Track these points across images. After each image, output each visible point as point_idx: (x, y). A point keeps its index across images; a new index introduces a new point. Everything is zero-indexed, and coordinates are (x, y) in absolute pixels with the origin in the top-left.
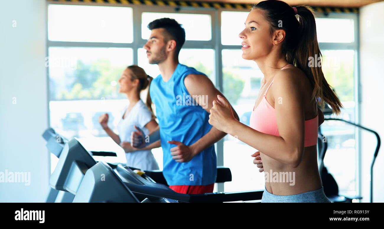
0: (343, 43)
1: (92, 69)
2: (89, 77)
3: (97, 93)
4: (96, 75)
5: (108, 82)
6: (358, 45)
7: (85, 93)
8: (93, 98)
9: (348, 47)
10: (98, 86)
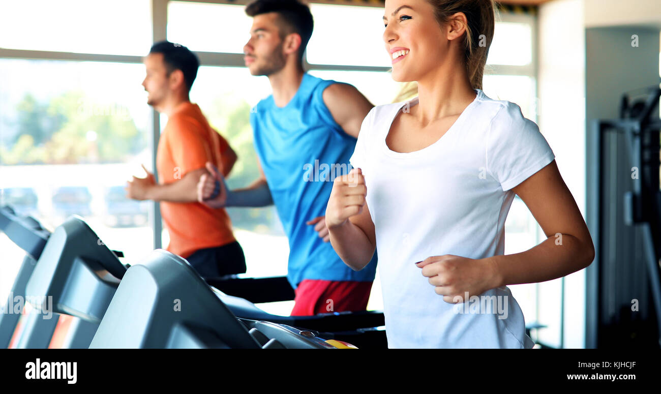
0: (512, 66)
1: (52, 111)
2: (45, 124)
3: (60, 153)
4: (59, 121)
5: (80, 134)
6: (536, 69)
7: (40, 152)
8: (53, 162)
9: (520, 71)
10: (63, 140)
